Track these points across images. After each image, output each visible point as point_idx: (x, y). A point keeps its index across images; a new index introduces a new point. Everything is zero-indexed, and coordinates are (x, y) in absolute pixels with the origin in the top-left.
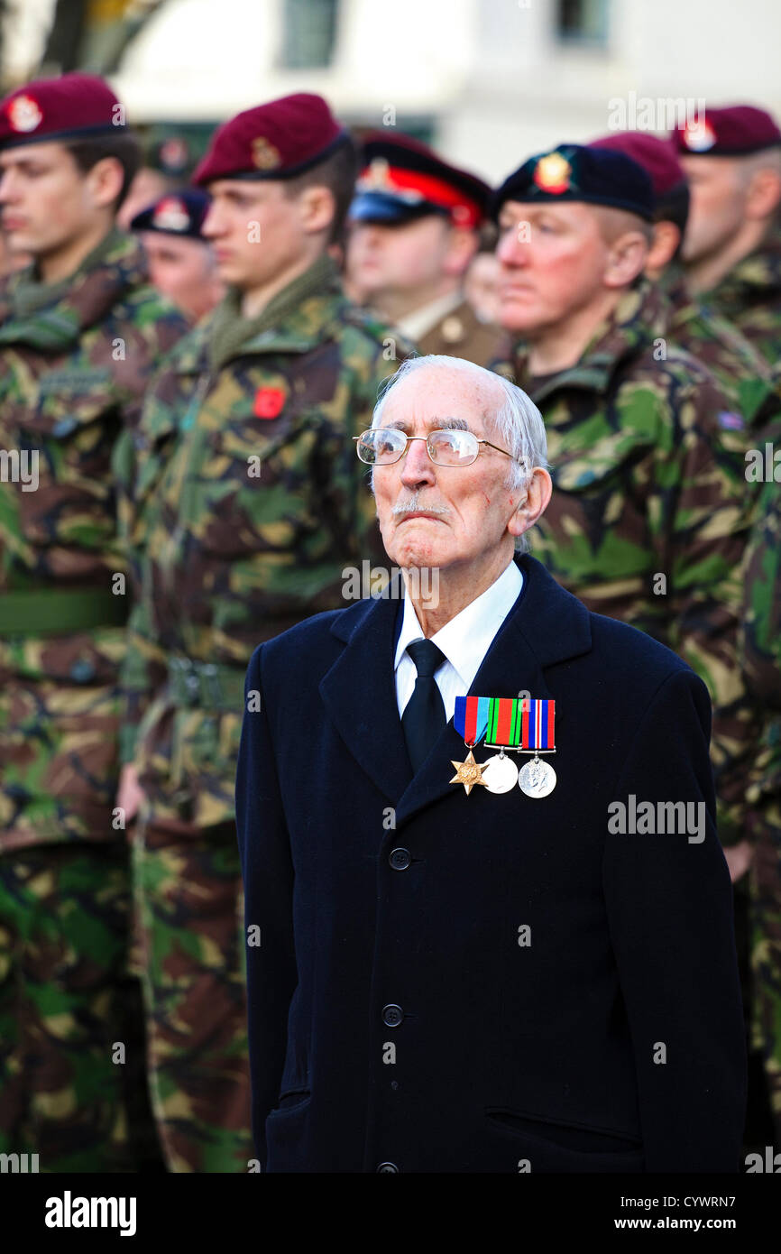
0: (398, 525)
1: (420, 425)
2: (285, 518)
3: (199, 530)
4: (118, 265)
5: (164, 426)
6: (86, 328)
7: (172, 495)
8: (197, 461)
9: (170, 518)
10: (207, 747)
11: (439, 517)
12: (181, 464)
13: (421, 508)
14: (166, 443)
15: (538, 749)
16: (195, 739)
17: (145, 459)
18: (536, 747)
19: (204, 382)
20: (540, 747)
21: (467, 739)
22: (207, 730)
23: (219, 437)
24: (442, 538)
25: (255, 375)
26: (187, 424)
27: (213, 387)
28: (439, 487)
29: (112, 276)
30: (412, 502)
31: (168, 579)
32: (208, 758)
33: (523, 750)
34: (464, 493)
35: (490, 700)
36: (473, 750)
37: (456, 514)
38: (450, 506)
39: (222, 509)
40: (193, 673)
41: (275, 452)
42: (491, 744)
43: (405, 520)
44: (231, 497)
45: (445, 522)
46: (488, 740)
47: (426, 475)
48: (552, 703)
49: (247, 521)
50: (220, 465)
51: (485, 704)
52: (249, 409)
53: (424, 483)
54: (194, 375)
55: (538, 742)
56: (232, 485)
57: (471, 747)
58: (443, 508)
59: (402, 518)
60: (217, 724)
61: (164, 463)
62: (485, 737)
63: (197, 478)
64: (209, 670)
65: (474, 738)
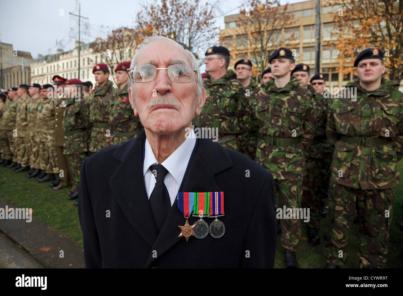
0: (150, 113)
1: (162, 62)
2: (128, 115)
3: (116, 116)
4: (109, 85)
5: (112, 103)
6: (106, 92)
7: (113, 112)
8: (116, 108)
9: (113, 115)
10: (118, 142)
11: (175, 107)
12: (114, 108)
13: (166, 103)
14: (112, 105)
15: (217, 215)
16: (117, 141)
17: (110, 107)
18: (216, 214)
19: (116, 98)
20: (218, 214)
21: (185, 214)
22: (118, 140)
23: (119, 105)
24: (176, 118)
25: (123, 96)
26: (115, 103)
27: (117, 98)
28: (174, 93)
29: (108, 86)
30: (162, 100)
31: (111, 122)
32: (118, 143)
33: (211, 216)
34: (184, 96)
35: (194, 193)
36: (188, 219)
37: (182, 106)
38: (179, 102)
39: (119, 114)
40: (116, 133)
41: (126, 106)
42: (196, 215)
43: (156, 109)
44: (120, 112)
45: (177, 109)
46: (194, 213)
47: (169, 87)
48: (222, 193)
49: (123, 115)
50: (119, 108)
51: (192, 196)
52: (122, 101)
53: (168, 91)
54: (115, 97)
55: (217, 212)
56: (121, 111)
57: (187, 218)
58: (176, 103)
59: (153, 108)
60: (119, 139)
61: (112, 108)
62: (193, 212)
63: (116, 110)
64: (117, 133)
65: (188, 213)
